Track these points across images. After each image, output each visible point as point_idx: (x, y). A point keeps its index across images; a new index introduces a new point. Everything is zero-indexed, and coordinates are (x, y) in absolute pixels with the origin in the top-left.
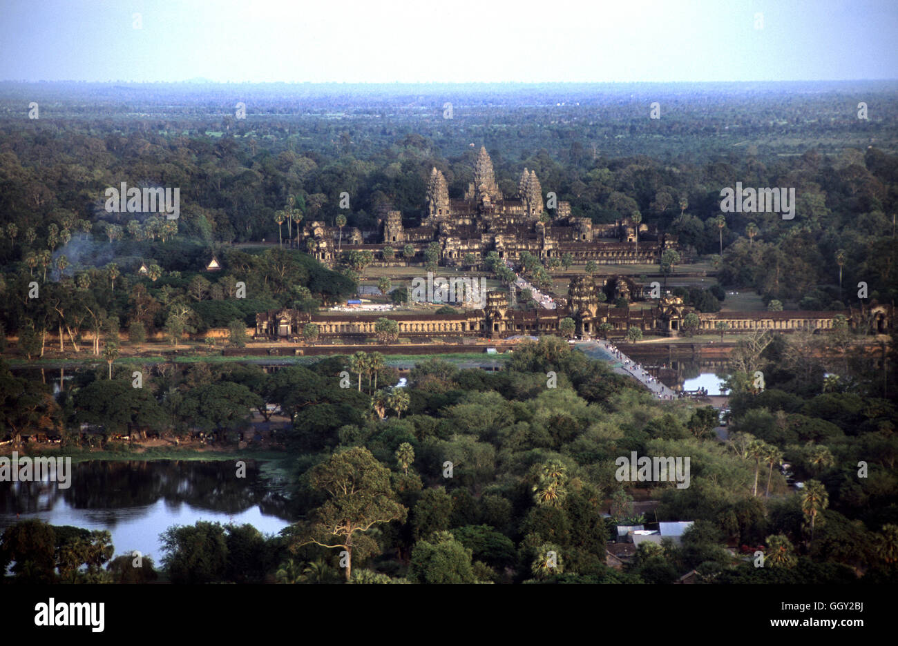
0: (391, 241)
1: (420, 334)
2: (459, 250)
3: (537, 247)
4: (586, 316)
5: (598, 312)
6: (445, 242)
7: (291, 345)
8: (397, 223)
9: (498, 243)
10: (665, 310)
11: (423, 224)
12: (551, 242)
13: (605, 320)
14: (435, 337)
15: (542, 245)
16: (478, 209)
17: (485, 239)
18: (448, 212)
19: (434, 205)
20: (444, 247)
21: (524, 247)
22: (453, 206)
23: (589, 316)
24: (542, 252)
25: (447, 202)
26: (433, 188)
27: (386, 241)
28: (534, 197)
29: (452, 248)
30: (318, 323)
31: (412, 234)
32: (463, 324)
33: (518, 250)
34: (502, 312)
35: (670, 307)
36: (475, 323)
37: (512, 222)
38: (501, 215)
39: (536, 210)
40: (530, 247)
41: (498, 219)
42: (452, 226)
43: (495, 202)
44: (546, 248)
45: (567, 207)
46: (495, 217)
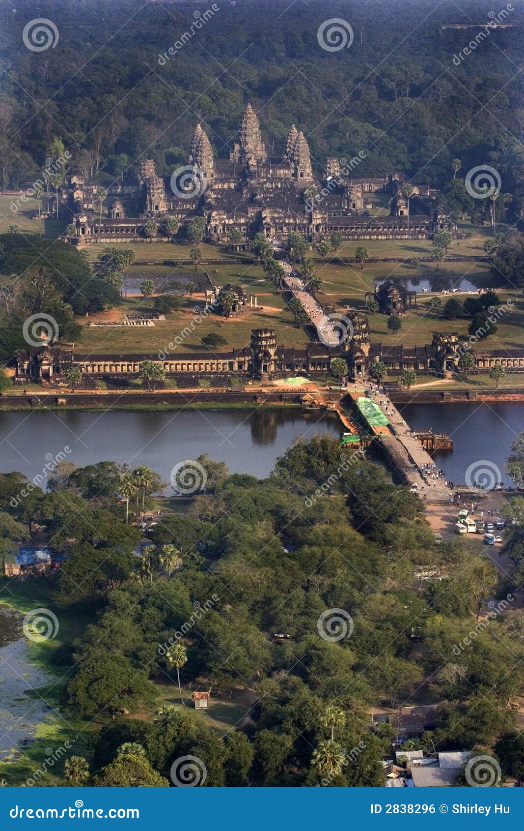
0: (154, 210)
1: (186, 373)
2: (224, 225)
3: (305, 221)
4: (358, 358)
5: (370, 352)
6: (210, 217)
7: (54, 392)
8: (159, 191)
9: (265, 217)
10: (439, 349)
12: (319, 216)
13: (377, 358)
14: (201, 378)
15: (310, 220)
16: (244, 173)
17: (252, 212)
18: (212, 175)
20: (209, 222)
21: (292, 221)
22: (217, 168)
23: (362, 357)
24: (311, 226)
25: (211, 165)
26: (197, 151)
27: (149, 210)
28: (302, 160)
29: (217, 223)
30: (81, 363)
31: (175, 203)
32: (231, 365)
33: (286, 224)
34: (272, 351)
35: (445, 346)
36: (244, 362)
37: (279, 186)
38: (268, 178)
39: (304, 174)
40: (298, 222)
41: (265, 183)
42: (217, 194)
43: (261, 165)
44: (314, 222)
45: (336, 164)
46: (262, 180)
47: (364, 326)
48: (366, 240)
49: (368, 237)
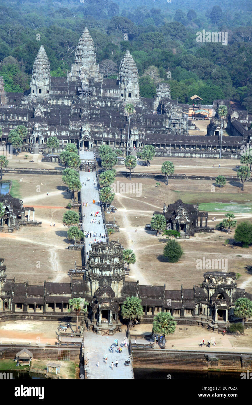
2: (46, 136)
3: (124, 137)
6: (33, 128)
11: (23, 103)
12: (137, 133)
15: (129, 135)
17: (73, 126)
18: (48, 91)
19: (35, 85)
20: (31, 133)
21: (111, 136)
22: (53, 87)
25: (47, 82)
28: (131, 80)
29: (40, 134)
33: (105, 139)
37: (109, 104)
38: (99, 97)
39: (132, 95)
40: (117, 137)
41: (95, 101)
42: (47, 109)
43: (93, 84)
44: (132, 138)
45: (167, 89)
46: (93, 99)
48: (181, 157)
49: (182, 155)
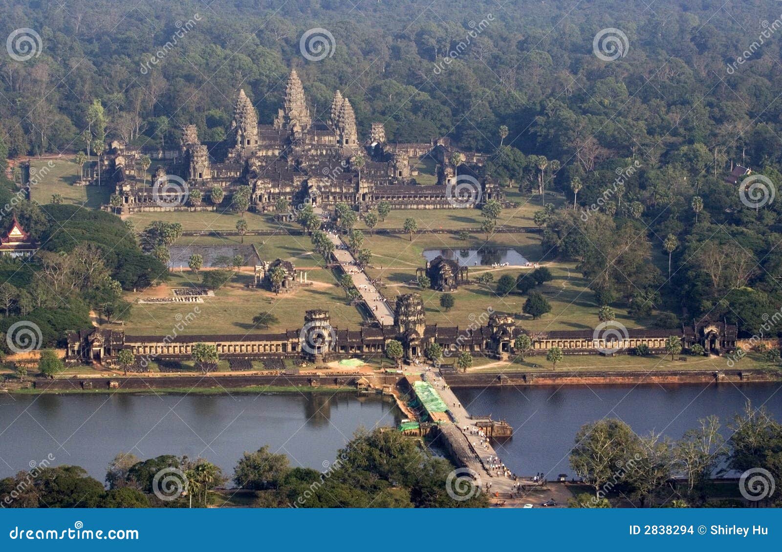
0: (198, 178)
1: (239, 355)
2: (269, 193)
3: (352, 190)
4: (413, 340)
5: (426, 332)
6: (255, 185)
7: (106, 375)
8: (203, 158)
9: (311, 187)
10: (495, 330)
11: (230, 155)
12: (366, 185)
13: (433, 340)
14: (254, 360)
15: (357, 189)
16: (288, 140)
17: (297, 181)
18: (256, 142)
19: (242, 136)
20: (254, 190)
21: (338, 190)
22: (261, 135)
23: (417, 339)
24: (358, 196)
25: (255, 131)
26: (241, 117)
27: (192, 177)
28: (347, 126)
29: (263, 192)
30: (132, 344)
31: (219, 170)
32: (284, 346)
33: (332, 193)
35: (500, 327)
36: (298, 344)
37: (324, 153)
38: (313, 145)
39: (350, 141)
40: (344, 190)
41: (310, 150)
42: (261, 162)
43: (306, 131)
44: (361, 191)
45: (381, 130)
46: (306, 147)
47: (419, 308)
48: (414, 209)
49: (415, 207)
